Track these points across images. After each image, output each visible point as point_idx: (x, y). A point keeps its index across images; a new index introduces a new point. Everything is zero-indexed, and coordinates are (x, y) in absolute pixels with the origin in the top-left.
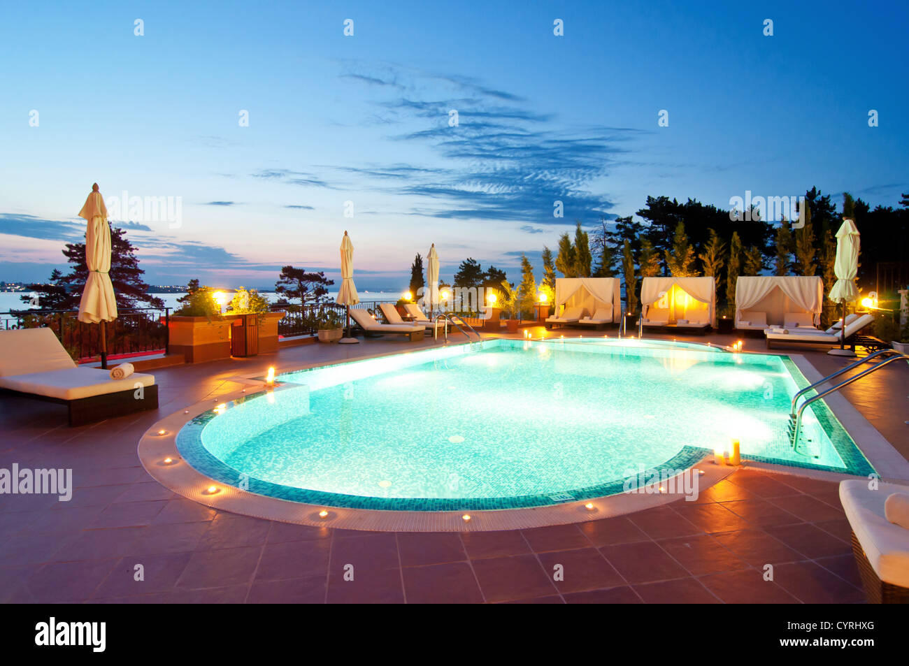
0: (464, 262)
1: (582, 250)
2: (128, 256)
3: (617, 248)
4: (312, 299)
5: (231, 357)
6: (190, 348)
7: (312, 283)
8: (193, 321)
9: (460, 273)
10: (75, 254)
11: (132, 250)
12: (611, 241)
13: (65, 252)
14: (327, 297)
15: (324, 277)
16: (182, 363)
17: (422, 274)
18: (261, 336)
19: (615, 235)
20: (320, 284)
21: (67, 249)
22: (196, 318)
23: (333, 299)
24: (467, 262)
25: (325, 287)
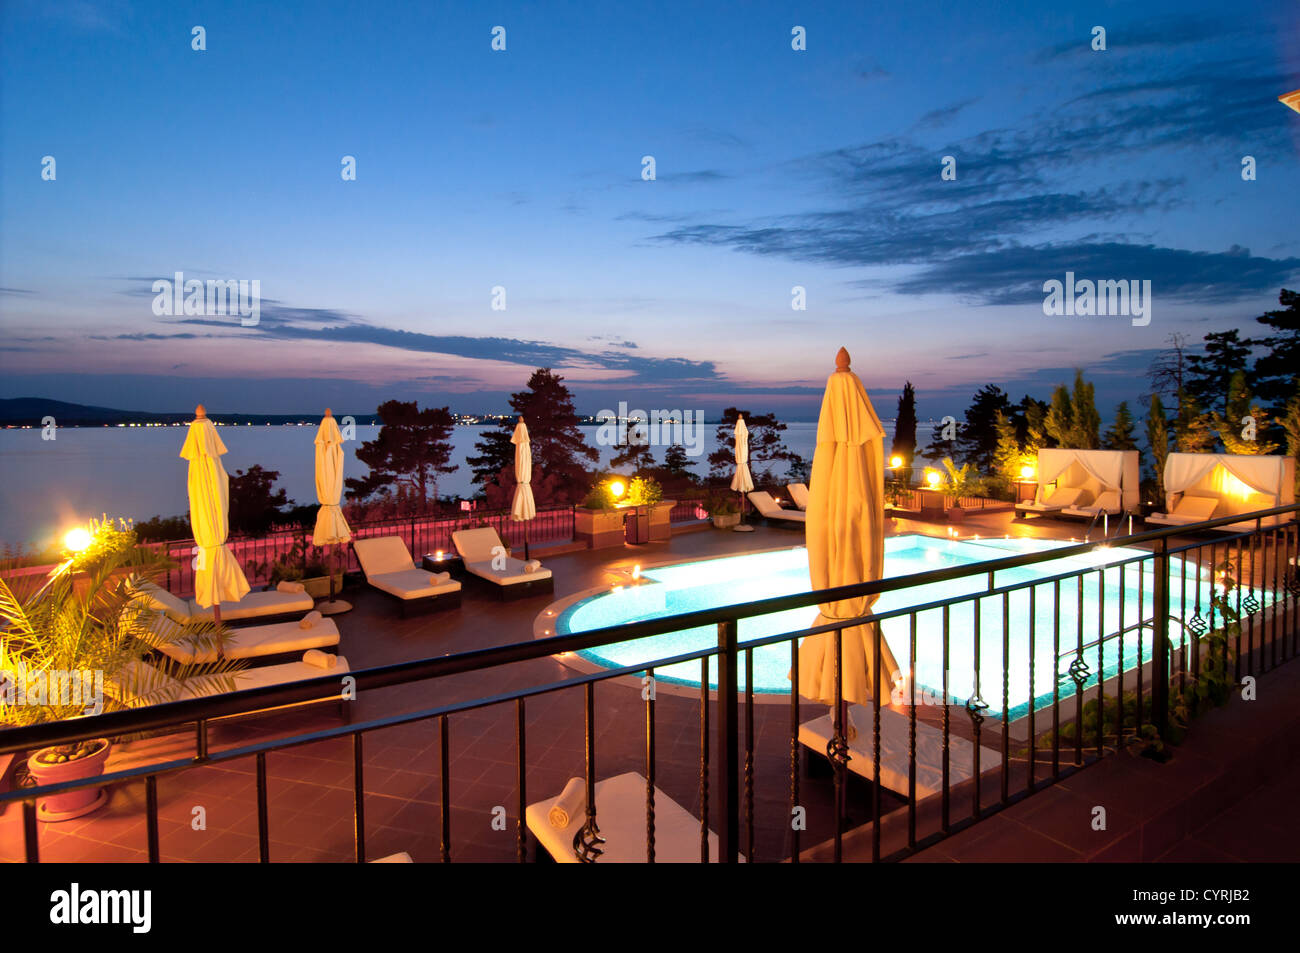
0: (981, 392)
1: (1083, 410)
2: (566, 404)
3: (1209, 380)
4: (759, 449)
5: (626, 544)
6: (590, 537)
7: (759, 428)
8: (592, 513)
9: (974, 407)
10: (519, 404)
11: (569, 396)
12: (1196, 370)
13: (511, 402)
14: (778, 446)
15: (773, 420)
16: (585, 548)
17: (914, 411)
18: (651, 524)
19: (1205, 360)
20: (769, 430)
21: (513, 399)
22: (595, 511)
23: (785, 447)
24: (985, 390)
25: (776, 432)
